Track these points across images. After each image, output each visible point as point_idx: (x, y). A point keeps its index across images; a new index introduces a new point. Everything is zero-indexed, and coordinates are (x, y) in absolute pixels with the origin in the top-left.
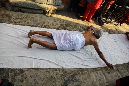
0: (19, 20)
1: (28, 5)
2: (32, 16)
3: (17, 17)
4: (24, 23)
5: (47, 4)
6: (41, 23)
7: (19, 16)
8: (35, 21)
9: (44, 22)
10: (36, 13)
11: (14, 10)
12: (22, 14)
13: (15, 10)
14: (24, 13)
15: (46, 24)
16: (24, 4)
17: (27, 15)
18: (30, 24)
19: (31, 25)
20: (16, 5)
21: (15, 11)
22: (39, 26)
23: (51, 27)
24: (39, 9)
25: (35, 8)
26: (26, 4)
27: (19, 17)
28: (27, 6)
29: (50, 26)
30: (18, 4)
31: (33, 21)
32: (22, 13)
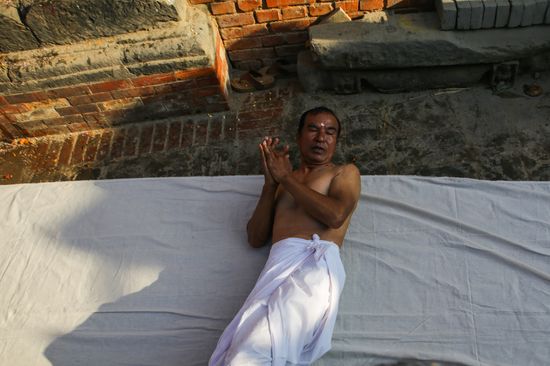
0: (370, 144)
1: (404, 54)
2: (427, 106)
3: (356, 125)
4: (393, 158)
5: (506, 27)
6: (483, 149)
7: (361, 118)
8: (448, 137)
9: (499, 141)
10: (445, 87)
11: (336, 89)
12: (375, 102)
13: (340, 86)
14: (385, 97)
15: (508, 151)
16: (384, 55)
17: (401, 106)
18: (424, 162)
19: (433, 166)
20: (347, 64)
21: (337, 94)
22: (474, 165)
23: (541, 168)
24: (463, 61)
25: (443, 64)
26: (398, 51)
27: (366, 126)
28: (401, 60)
29: (534, 163)
30: (356, 60)
31: (437, 138)
32: (375, 97)
